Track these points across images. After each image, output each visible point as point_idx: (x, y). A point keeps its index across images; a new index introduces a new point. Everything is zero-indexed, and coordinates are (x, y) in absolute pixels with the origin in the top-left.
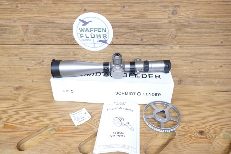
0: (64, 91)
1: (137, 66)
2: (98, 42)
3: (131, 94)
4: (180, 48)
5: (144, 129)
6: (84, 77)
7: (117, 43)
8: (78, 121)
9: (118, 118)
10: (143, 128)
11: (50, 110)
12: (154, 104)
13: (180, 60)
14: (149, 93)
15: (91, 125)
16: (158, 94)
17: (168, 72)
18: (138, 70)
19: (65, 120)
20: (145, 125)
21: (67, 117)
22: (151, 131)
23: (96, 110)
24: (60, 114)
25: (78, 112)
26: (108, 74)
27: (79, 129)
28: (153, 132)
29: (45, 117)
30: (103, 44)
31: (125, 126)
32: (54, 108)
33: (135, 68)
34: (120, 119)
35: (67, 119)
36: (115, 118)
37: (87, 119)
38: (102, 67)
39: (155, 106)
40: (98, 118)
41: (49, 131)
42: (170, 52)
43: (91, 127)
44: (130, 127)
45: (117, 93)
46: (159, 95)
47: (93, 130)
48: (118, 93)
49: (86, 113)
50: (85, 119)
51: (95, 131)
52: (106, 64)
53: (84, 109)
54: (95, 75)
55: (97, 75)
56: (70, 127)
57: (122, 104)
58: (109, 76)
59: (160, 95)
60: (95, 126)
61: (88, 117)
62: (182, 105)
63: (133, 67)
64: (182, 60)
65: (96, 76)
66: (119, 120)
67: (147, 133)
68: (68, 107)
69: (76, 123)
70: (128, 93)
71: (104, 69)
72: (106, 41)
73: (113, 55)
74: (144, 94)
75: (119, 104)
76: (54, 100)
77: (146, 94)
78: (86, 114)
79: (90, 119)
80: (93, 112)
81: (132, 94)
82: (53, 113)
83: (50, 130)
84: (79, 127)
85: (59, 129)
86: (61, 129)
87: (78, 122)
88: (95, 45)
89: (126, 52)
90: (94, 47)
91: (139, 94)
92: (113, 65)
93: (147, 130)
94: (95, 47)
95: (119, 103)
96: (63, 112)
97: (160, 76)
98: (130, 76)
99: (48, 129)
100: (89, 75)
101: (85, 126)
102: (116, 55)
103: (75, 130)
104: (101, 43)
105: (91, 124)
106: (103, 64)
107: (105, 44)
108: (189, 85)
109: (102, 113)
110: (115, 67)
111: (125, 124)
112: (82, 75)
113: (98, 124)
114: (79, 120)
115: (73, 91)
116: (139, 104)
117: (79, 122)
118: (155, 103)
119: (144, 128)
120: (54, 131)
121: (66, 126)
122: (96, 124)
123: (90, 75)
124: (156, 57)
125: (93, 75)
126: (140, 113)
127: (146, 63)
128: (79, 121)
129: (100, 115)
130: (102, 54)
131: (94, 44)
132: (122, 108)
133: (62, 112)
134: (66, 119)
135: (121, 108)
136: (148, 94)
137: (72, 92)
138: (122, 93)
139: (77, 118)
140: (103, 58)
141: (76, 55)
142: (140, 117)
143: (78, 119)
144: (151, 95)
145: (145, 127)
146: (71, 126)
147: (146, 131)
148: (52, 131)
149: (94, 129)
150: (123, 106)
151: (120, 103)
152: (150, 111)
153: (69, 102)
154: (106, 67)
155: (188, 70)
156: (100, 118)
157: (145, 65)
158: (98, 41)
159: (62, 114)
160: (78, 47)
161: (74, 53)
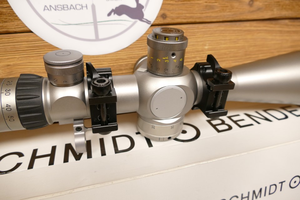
2: (109, 15)
7: (178, 18)
30: (129, 24)
72: (142, 7)
88: (100, 27)
89: (202, 51)
90: (97, 39)
94: (100, 37)
104: (124, 17)
107: (139, 22)
131: (95, 23)
158: (113, 11)
160: (25, 44)
161: (12, 72)
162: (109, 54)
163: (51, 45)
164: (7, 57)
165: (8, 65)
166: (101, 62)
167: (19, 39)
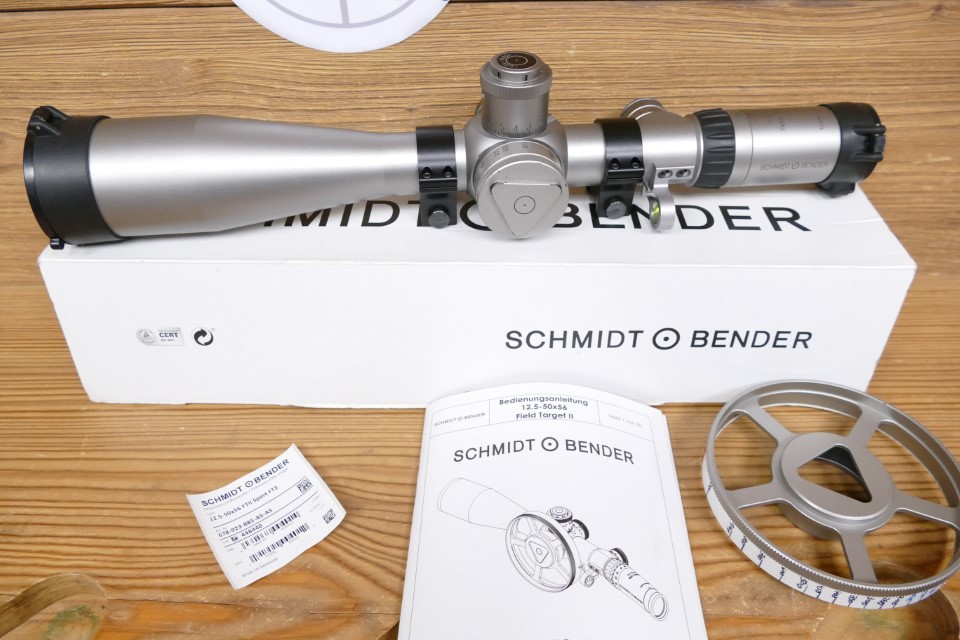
0: (145, 337)
1: (654, 148)
3: (612, 339)
4: (933, 18)
5: (729, 586)
6: (280, 233)
8: (254, 549)
9: (540, 524)
10: (722, 576)
11: (53, 473)
12: (762, 402)
13: (912, 110)
14: (736, 334)
15: (345, 574)
16: (791, 338)
17: (850, 188)
18: (662, 174)
19: (158, 544)
20: (727, 554)
21: (170, 523)
22: (782, 606)
23: (378, 461)
24: (125, 496)
25: (251, 476)
26: (446, 210)
27: (263, 609)
28: (796, 610)
29: (16, 530)
31: (600, 580)
32: (83, 454)
33: (638, 161)
34: (562, 528)
35: (173, 534)
36: (523, 519)
37: (319, 532)
38: (408, 159)
39: (768, 411)
40: (395, 517)
41: (45, 627)
42: (858, 51)
43: (347, 591)
44: (634, 585)
45: (514, 339)
46: (800, 344)
47: (364, 615)
48: (523, 339)
49: (305, 486)
50: (303, 529)
51: (381, 619)
52: (434, 139)
53: (293, 454)
54: (356, 218)
55: (371, 221)
56: (191, 595)
57: (558, 412)
58: (453, 222)
59: (803, 339)
60: (375, 582)
61: (324, 511)
62: (930, 400)
63: (623, 151)
64: (923, 109)
65: (365, 223)
66: (553, 536)
67: (752, 619)
68: (181, 442)
69: (241, 569)
70: (590, 334)
71: (423, 172)
73: (487, 66)
74: (699, 339)
75: (532, 412)
76: (88, 402)
77: (710, 339)
78: (310, 492)
79: (340, 532)
80: (358, 475)
81: (616, 339)
82: (75, 495)
83: (53, 621)
84: (260, 595)
85: (108, 621)
86: (124, 615)
87: (254, 558)
90: (346, 24)
91: (665, 339)
92: (488, 143)
93: (754, 598)
94: (352, 20)
95: (532, 404)
96: (149, 485)
97: (796, 216)
98: (602, 221)
99: (38, 617)
100: (317, 221)
101: (305, 585)
102: (511, 60)
103: (227, 620)
105: (347, 566)
106: (413, 138)
108: (936, 274)
109: (416, 475)
110: (506, 150)
111: (599, 565)
112: (268, 224)
113: (397, 568)
114: (257, 538)
115: (207, 338)
116: (664, 408)
117: (263, 560)
118: (767, 394)
119: (729, 580)
120: (78, 628)
121: (163, 595)
122: (387, 564)
123: (323, 223)
124: (765, 91)
125: (344, 223)
126: (678, 468)
127: (716, 124)
128: (263, 545)
129: (407, 491)
130: (402, 76)
132: (562, 445)
133: (140, 485)
134: (163, 534)
135: (550, 444)
136: (729, 337)
137: (201, 339)
138: (552, 339)
139: (241, 522)
140: (406, 103)
141: (218, 86)
142: (683, 498)
143: (251, 532)
144: (743, 344)
145: (733, 574)
146: (205, 586)
147: (745, 604)
148: (68, 628)
149: (370, 603)
150: (562, 430)
151: (541, 404)
152: (742, 452)
153: (187, 408)
154: (437, 159)
155: (948, 180)
156: (405, 518)
157: (707, 137)
159: (139, 498)
160: (227, 27)
161: (206, 72)
162: (369, 52)
163: (267, 30)
164: (198, 47)
165: (201, 60)
166: (353, 65)
167: (216, 18)
